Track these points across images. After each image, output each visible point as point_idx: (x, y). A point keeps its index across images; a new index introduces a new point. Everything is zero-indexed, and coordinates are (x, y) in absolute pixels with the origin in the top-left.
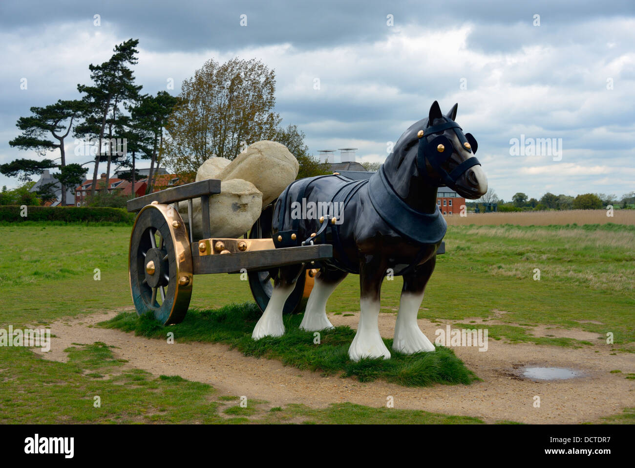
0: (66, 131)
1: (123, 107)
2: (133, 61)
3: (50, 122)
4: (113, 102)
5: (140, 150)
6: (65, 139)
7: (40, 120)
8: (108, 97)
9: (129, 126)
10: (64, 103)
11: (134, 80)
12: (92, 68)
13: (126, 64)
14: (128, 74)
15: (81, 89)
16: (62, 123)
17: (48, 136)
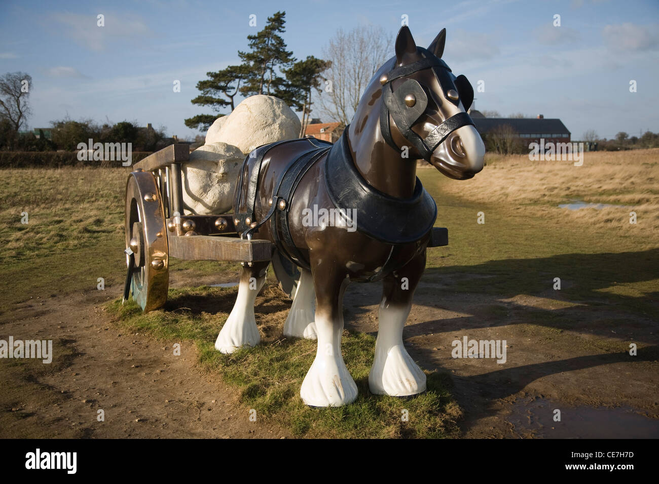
1: (278, 70)
2: (283, 30)
3: (222, 84)
5: (294, 105)
8: (264, 61)
12: (249, 38)
13: (277, 33)
14: (281, 42)
15: (241, 55)
16: (231, 84)
17: (222, 95)
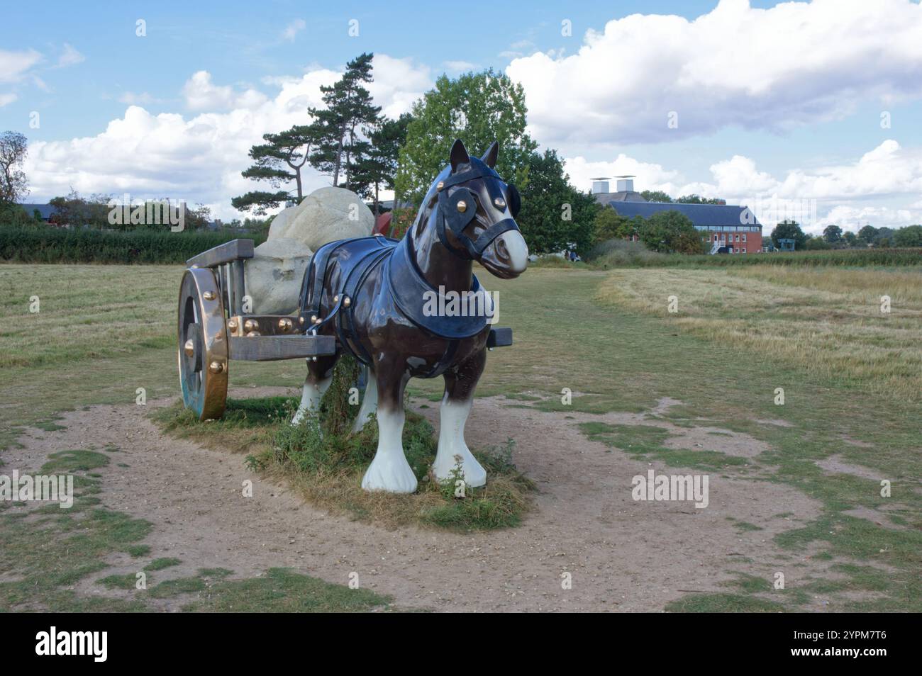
0: (303, 159)
1: (360, 131)
2: (369, 79)
3: (285, 150)
4: (349, 126)
5: (384, 180)
6: (301, 169)
7: (273, 148)
8: (342, 121)
9: (369, 154)
10: (298, 128)
11: (371, 102)
12: (323, 89)
13: (360, 83)
14: (363, 94)
15: (312, 112)
16: (298, 151)
17: (284, 166)
